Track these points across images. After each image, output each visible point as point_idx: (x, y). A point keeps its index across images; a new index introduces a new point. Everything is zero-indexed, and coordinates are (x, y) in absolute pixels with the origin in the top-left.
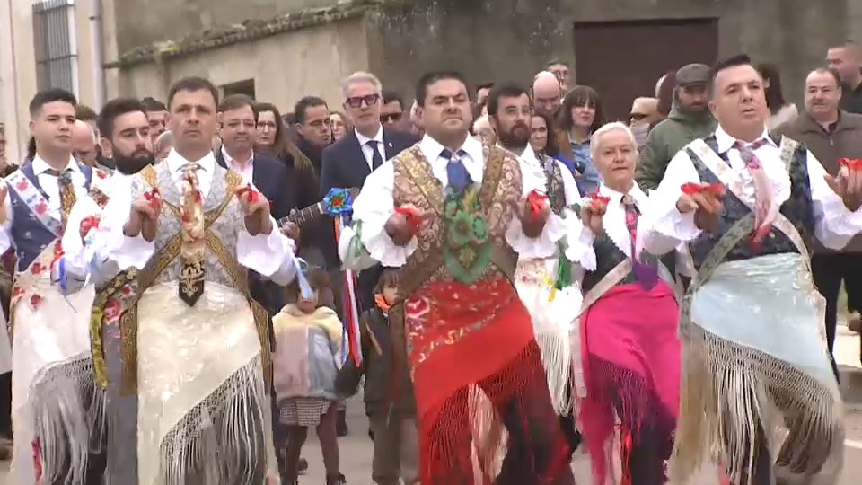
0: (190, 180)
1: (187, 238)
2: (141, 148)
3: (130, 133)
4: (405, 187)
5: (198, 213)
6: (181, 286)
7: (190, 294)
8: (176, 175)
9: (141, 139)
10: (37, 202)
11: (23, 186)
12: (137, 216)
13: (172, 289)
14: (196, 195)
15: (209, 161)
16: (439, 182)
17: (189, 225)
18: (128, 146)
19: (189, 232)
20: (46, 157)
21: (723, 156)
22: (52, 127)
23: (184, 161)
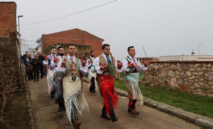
0: (72, 60)
1: (72, 70)
2: (62, 53)
3: (61, 51)
4: (101, 61)
5: (74, 66)
6: (72, 78)
7: (74, 79)
8: (69, 59)
9: (62, 52)
10: (51, 59)
11: (50, 57)
12: (62, 64)
13: (71, 77)
14: (73, 63)
15: (74, 57)
16: (106, 61)
17: (72, 68)
18: (61, 52)
19: (72, 69)
20: (52, 54)
21: (130, 59)
22: (53, 51)
23: (70, 57)
